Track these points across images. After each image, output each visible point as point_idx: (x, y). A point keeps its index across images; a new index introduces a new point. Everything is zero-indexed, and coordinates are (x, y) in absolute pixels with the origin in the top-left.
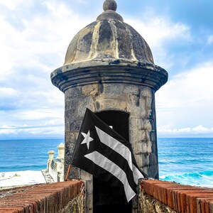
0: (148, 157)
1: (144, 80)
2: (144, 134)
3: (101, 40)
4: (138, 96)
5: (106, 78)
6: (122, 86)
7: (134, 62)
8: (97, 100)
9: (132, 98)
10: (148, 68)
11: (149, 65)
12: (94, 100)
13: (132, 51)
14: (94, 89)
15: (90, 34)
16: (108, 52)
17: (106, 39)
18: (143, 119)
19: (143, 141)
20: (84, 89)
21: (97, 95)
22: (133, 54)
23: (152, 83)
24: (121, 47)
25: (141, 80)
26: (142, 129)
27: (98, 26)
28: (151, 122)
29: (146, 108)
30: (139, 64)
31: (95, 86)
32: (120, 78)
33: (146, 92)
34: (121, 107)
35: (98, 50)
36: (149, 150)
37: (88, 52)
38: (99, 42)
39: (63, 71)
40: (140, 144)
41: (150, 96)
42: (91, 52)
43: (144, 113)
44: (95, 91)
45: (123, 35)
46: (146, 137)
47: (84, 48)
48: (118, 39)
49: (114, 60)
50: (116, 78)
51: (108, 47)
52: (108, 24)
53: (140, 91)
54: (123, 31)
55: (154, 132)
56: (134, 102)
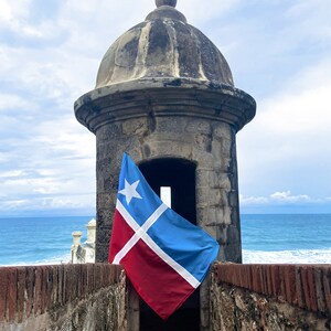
0: (225, 230)
1: (218, 112)
2: (219, 196)
3: (151, 49)
4: (210, 136)
5: (160, 108)
6: (184, 121)
7: (203, 82)
8: (146, 143)
9: (201, 139)
10: (225, 92)
11: (227, 88)
12: (142, 142)
13: (201, 67)
14: (141, 126)
15: (135, 41)
16: (163, 68)
17: (159, 49)
18: (218, 172)
19: (217, 206)
20: (126, 127)
21: (146, 134)
22: (201, 72)
23: (231, 117)
24: (182, 61)
25: (214, 112)
26: (216, 188)
27: (146, 29)
28: (229, 177)
29: (223, 155)
30: (211, 85)
31: (143, 121)
32: (182, 107)
33: (223, 131)
34: (183, 153)
35: (148, 65)
36: (227, 220)
37: (131, 69)
38: (149, 53)
39: (93, 97)
40: (213, 211)
41: (229, 137)
42: (136, 69)
43: (218, 163)
44: (143, 129)
45: (186, 42)
46: (222, 200)
47: (126, 63)
48: (179, 49)
49: (171, 79)
50: (174, 108)
51: (163, 60)
52: (163, 25)
53: (212, 129)
54: (187, 36)
55: (234, 193)
56: (202, 145)
